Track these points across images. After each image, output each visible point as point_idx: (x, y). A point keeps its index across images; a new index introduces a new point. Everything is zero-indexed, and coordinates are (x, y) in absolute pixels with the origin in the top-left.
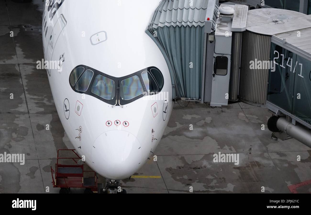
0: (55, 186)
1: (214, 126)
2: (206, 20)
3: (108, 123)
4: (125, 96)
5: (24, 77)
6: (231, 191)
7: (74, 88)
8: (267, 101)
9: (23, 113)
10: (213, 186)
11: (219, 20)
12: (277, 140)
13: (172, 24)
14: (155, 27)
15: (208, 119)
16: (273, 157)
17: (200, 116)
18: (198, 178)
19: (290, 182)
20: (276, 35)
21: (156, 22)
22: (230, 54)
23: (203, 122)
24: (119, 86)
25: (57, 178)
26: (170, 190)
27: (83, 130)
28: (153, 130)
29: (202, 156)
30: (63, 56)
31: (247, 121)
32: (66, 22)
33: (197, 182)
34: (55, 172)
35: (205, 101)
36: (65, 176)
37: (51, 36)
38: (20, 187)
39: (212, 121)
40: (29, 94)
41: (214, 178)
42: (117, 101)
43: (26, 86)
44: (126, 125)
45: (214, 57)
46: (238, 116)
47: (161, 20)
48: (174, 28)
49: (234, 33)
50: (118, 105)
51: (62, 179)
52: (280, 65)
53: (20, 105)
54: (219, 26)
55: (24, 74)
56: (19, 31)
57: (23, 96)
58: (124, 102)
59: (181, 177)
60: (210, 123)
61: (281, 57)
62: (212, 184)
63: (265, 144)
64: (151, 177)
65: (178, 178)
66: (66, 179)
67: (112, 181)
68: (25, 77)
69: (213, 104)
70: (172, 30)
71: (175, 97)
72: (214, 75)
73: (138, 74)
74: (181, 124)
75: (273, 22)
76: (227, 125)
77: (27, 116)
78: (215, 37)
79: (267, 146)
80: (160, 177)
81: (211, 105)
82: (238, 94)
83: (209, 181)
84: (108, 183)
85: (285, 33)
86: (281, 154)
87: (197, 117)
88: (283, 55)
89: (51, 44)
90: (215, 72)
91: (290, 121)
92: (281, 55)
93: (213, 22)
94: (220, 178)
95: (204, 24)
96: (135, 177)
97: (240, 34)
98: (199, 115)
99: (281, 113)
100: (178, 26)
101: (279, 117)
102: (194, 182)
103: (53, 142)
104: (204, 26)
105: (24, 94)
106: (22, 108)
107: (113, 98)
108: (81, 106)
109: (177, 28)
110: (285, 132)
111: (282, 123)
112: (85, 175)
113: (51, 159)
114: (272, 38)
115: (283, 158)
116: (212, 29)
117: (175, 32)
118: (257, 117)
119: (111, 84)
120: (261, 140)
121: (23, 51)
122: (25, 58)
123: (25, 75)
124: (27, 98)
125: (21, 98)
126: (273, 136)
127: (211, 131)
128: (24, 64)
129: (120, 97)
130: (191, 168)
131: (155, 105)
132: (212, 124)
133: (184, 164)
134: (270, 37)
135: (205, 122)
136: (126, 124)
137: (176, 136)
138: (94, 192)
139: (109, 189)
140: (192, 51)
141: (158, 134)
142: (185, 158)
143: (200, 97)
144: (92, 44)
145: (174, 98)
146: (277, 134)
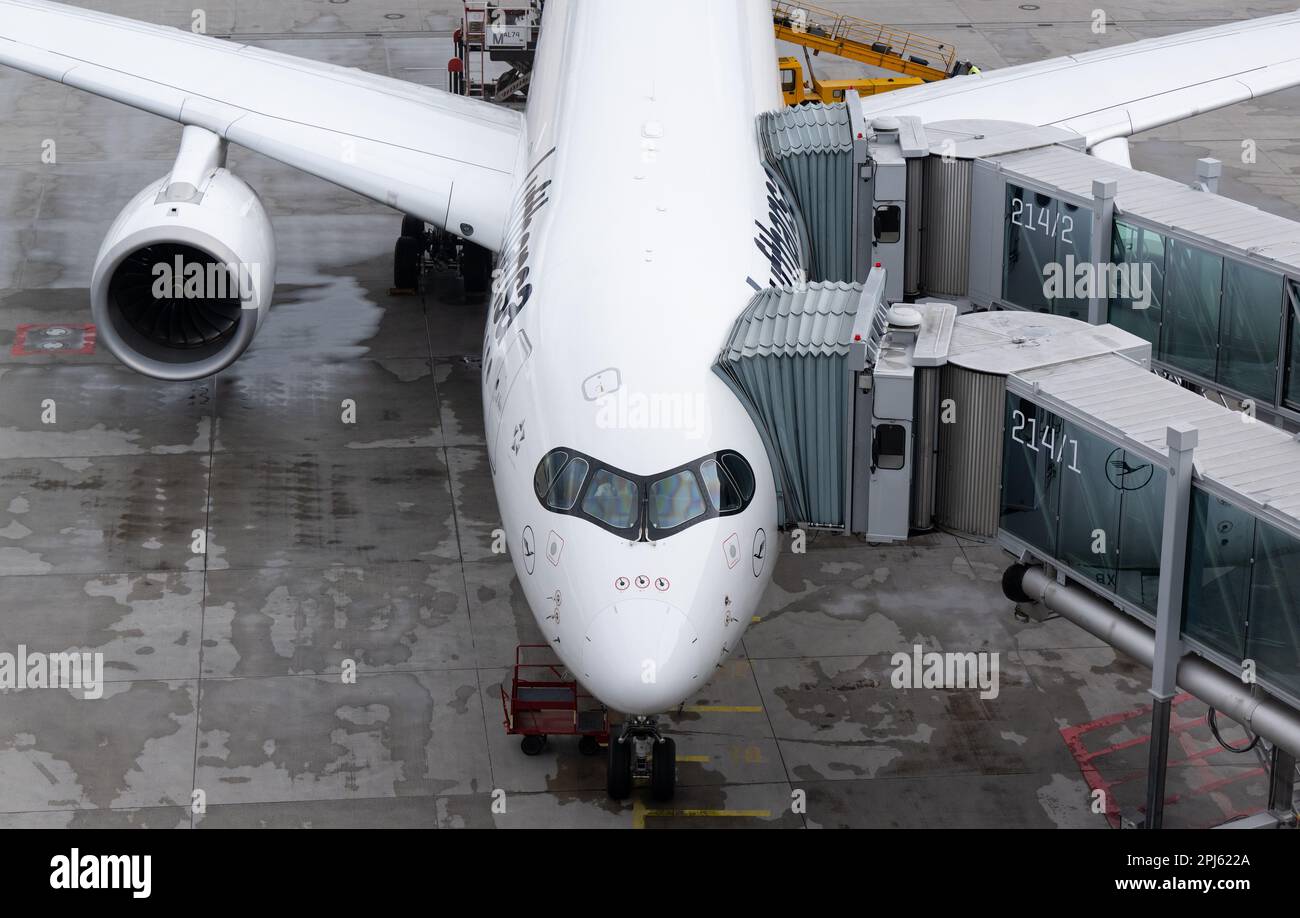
0: (511, 732)
1: (895, 590)
2: (852, 341)
3: (619, 582)
4: (661, 519)
5: (454, 477)
6: (925, 741)
7: (544, 502)
8: (1000, 529)
9: (449, 562)
10: (883, 730)
11: (886, 340)
12: (1027, 621)
13: (774, 350)
14: (733, 356)
15: (881, 573)
16: (1028, 662)
17: (861, 566)
18: (848, 712)
19: (1065, 721)
20: (1017, 373)
21: (735, 346)
22: (911, 418)
23: (868, 579)
24: (646, 495)
25: (515, 711)
26: (780, 739)
27: (563, 598)
28: (727, 598)
29: (861, 660)
30: (521, 426)
31: (973, 576)
32: (531, 347)
33: (847, 721)
34: (510, 697)
35: (855, 530)
36: (535, 708)
37: (498, 381)
38: (431, 732)
39: (889, 577)
40: (466, 515)
41: (887, 710)
42: (641, 531)
43: (459, 498)
44: (662, 588)
45: (873, 427)
46: (951, 565)
47: (749, 342)
48: (779, 359)
49: (919, 370)
50: (643, 540)
51: (528, 715)
52: (1028, 445)
53: (441, 543)
54: (885, 353)
55: (456, 470)
56: (450, 371)
57: (450, 522)
58: (658, 534)
59: (809, 710)
60: (885, 582)
61: (1028, 425)
62: (882, 725)
63: (1013, 631)
64: (740, 709)
65: (801, 711)
66: (536, 715)
67: (639, 718)
68: (459, 476)
69: (873, 535)
70: (773, 365)
71: (783, 521)
72: (873, 470)
73: (693, 467)
74: (816, 584)
75: (1014, 342)
76: (924, 586)
77: (458, 566)
78: (875, 379)
79: (1016, 636)
80: (759, 709)
81: (868, 540)
82: (933, 513)
83: (875, 718)
84: (630, 723)
85: (1040, 368)
86: (1049, 655)
87: (853, 567)
88: (1033, 421)
89: (498, 400)
90: (876, 461)
91: (1053, 575)
92: (1030, 420)
93: (871, 344)
94: (901, 712)
95: (847, 350)
96: (702, 709)
97: (933, 372)
98: (859, 563)
99: (1033, 557)
100: (799, 354)
101: (1027, 566)
102: (840, 719)
103: (515, 630)
104: (847, 354)
105: (452, 516)
106: (447, 550)
107: (632, 525)
108: (559, 543)
109: (809, 359)
110: (1042, 601)
111: (1034, 580)
112: (582, 705)
113: (507, 668)
114: (1008, 381)
115: (1053, 664)
116: (869, 362)
117: (780, 367)
118: (996, 568)
119: (627, 492)
120: (1003, 622)
121: (456, 417)
122: (460, 432)
123: (459, 473)
124: (459, 525)
125: (446, 527)
126: (1018, 611)
127: (887, 600)
128: (456, 447)
129: (649, 521)
130: (834, 688)
131: (733, 541)
132: (889, 586)
133: (817, 679)
134: (1003, 378)
135: (873, 581)
136: (662, 584)
137: (804, 612)
138: (601, 745)
139: (635, 738)
140: (820, 412)
141: (740, 608)
142: (822, 664)
143: (842, 522)
144: (587, 398)
145: (781, 524)
146: (1025, 607)
